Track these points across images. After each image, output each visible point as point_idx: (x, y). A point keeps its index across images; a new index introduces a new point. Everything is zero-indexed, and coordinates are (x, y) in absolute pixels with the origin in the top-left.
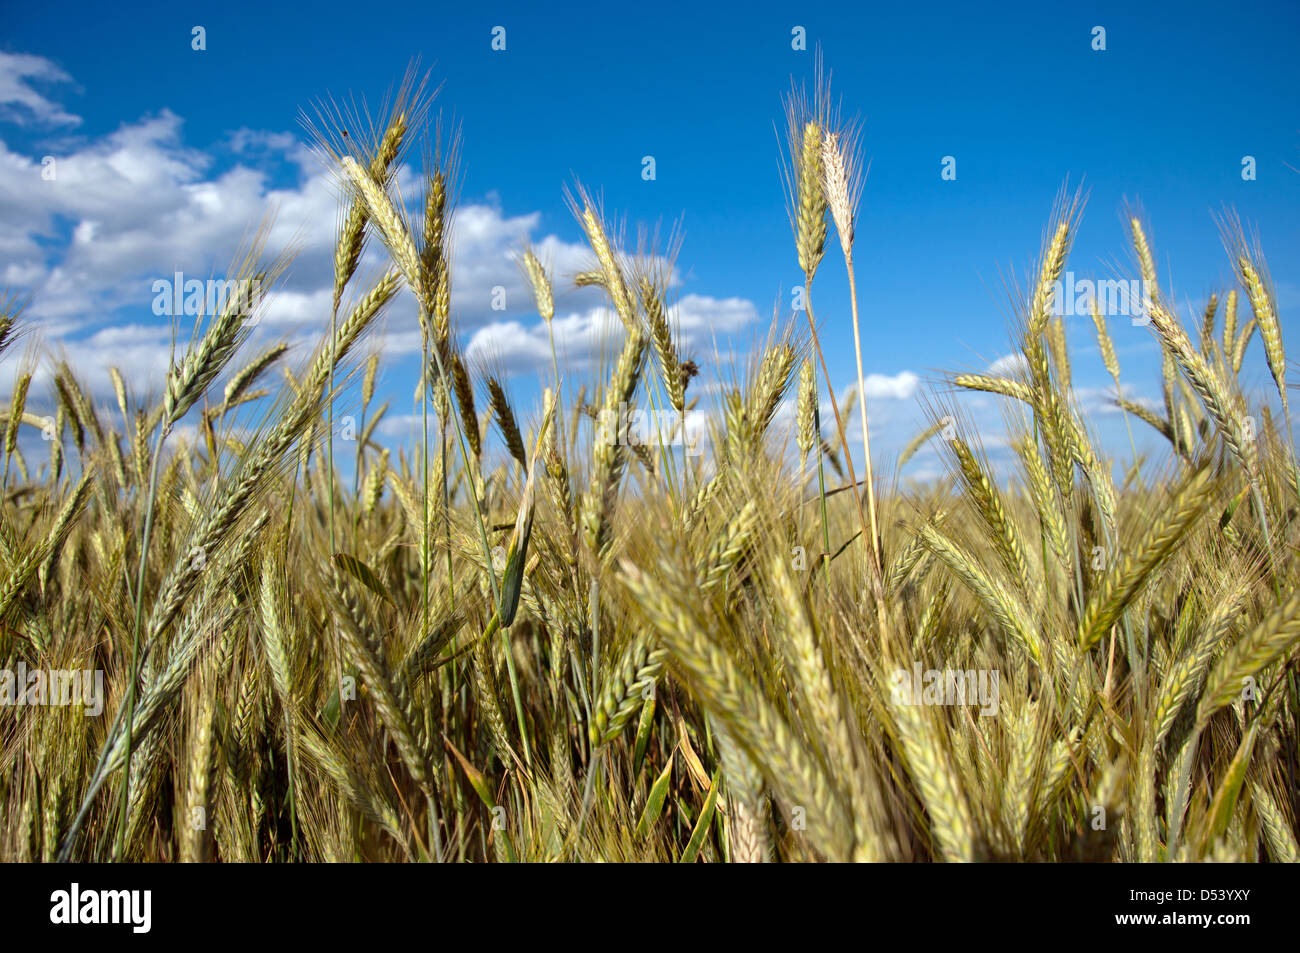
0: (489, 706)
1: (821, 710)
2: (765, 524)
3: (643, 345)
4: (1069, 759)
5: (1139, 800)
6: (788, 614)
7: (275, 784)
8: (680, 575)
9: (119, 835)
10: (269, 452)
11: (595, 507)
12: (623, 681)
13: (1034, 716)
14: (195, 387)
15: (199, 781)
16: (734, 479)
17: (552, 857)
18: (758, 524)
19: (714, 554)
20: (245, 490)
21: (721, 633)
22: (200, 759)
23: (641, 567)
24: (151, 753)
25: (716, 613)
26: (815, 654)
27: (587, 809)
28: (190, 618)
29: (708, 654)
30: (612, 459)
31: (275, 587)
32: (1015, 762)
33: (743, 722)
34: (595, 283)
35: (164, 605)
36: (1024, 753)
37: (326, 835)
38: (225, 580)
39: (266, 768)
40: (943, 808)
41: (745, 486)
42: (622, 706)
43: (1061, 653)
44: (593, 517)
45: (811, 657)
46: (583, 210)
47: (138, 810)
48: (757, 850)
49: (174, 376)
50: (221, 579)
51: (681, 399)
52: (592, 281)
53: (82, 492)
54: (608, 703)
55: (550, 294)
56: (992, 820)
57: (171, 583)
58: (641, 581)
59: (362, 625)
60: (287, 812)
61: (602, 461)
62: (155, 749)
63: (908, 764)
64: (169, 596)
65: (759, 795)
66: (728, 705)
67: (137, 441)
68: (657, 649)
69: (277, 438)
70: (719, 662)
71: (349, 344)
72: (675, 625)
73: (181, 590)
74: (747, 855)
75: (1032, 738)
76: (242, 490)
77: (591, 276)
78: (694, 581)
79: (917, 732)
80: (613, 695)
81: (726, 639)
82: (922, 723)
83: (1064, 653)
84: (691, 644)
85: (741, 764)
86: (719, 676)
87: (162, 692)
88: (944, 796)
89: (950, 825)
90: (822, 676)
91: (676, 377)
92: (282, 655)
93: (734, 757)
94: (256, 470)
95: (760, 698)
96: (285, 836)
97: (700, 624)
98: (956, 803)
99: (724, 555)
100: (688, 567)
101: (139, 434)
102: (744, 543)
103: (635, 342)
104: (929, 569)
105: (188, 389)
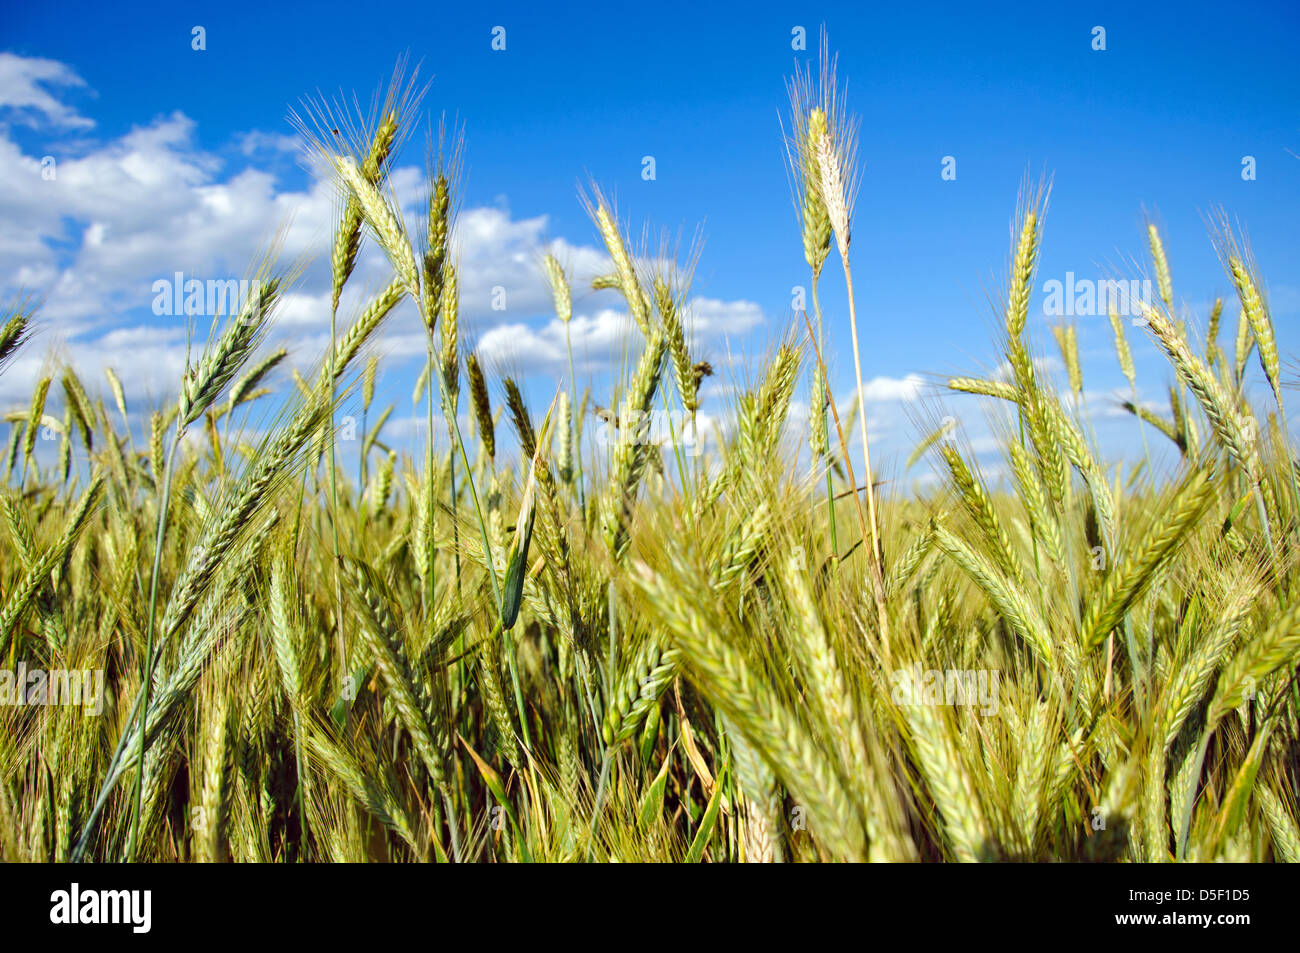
0: (496, 704)
1: (834, 710)
2: (778, 525)
3: (663, 346)
4: (1074, 762)
5: (1148, 801)
6: (801, 614)
7: (284, 782)
8: (693, 576)
9: (131, 833)
10: (280, 452)
11: (615, 507)
12: (636, 681)
13: (1043, 717)
14: (209, 390)
15: (214, 779)
16: (747, 481)
17: (565, 856)
18: (771, 525)
19: (727, 555)
20: (257, 490)
21: (734, 633)
22: (214, 756)
23: (654, 568)
24: (162, 752)
25: (729, 613)
26: (828, 655)
27: (600, 807)
28: (201, 618)
29: (720, 653)
30: (632, 461)
31: (285, 587)
32: (1025, 764)
33: (756, 721)
34: (611, 286)
35: (177, 605)
36: (1033, 753)
37: (335, 835)
38: (235, 580)
39: (275, 766)
40: (956, 808)
41: (758, 488)
42: (635, 705)
43: (1070, 654)
44: (612, 517)
45: (823, 656)
46: (597, 208)
47: (149, 809)
48: (770, 848)
49: (189, 379)
50: (232, 579)
51: (692, 401)
52: (608, 285)
53: (94, 493)
54: (622, 702)
55: (568, 297)
56: (1004, 819)
57: (183, 583)
58: (654, 582)
59: (384, 625)
60: (296, 809)
61: (621, 462)
62: (166, 748)
63: (921, 764)
64: (182, 596)
65: (772, 793)
66: (741, 705)
67: (153, 443)
68: (670, 649)
69: (288, 439)
70: (732, 663)
71: (358, 347)
72: (688, 626)
73: (194, 589)
74: (759, 854)
75: (1042, 738)
76: (254, 490)
77: (608, 279)
78: (707, 581)
79: (929, 731)
80: (626, 695)
81: (738, 639)
82: (934, 722)
83: (1073, 654)
84: (704, 644)
85: (754, 763)
86: (732, 676)
87: (175, 691)
88: (956, 795)
89: (963, 824)
90: (834, 677)
91: (688, 378)
92: (291, 655)
93: (746, 756)
94: (268, 470)
95: (773, 697)
96: (294, 835)
97: (714, 624)
98: (968, 803)
99: (736, 557)
100: (701, 568)
101: (154, 435)
102: (758, 544)
103: (655, 345)
104: (936, 571)
105: (203, 392)
